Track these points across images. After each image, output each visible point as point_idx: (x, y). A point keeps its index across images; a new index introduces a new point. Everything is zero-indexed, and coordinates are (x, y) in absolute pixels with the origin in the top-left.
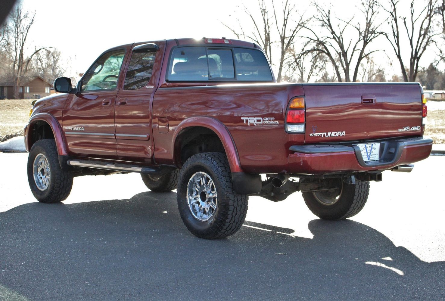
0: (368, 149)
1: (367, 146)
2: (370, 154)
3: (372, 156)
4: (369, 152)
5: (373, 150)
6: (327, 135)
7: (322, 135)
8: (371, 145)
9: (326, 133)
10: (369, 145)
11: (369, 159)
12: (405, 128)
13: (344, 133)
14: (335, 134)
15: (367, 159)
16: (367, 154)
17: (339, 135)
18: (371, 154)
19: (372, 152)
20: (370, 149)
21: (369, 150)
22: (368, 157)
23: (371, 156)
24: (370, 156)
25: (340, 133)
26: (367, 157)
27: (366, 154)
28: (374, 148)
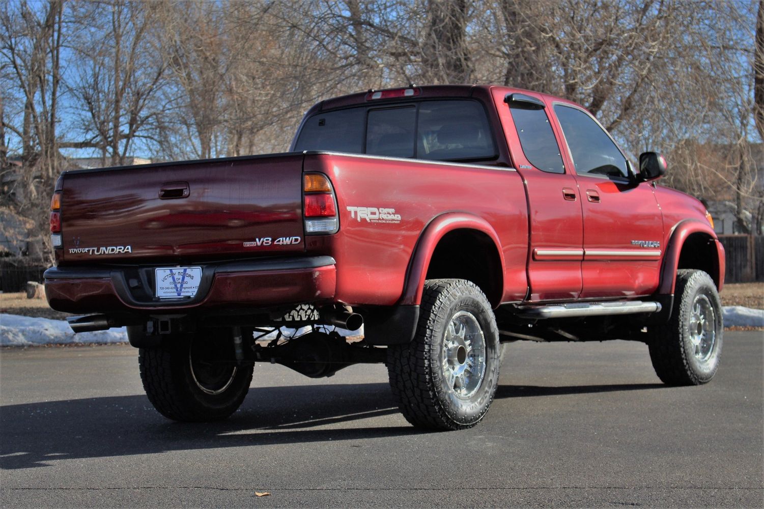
0: (176, 277)
1: (174, 271)
2: (182, 286)
3: (186, 290)
4: (179, 282)
5: (187, 279)
6: (98, 251)
7: (89, 251)
8: (182, 271)
9: (96, 249)
10: (178, 270)
11: (179, 295)
12: (259, 240)
13: (129, 249)
14: (113, 250)
15: (176, 294)
16: (176, 286)
17: (119, 252)
18: (184, 286)
19: (187, 283)
20: (181, 277)
21: (179, 279)
22: (177, 290)
23: (183, 290)
24: (181, 290)
25: (121, 249)
26: (175, 290)
27: (173, 286)
28: (190, 276)
